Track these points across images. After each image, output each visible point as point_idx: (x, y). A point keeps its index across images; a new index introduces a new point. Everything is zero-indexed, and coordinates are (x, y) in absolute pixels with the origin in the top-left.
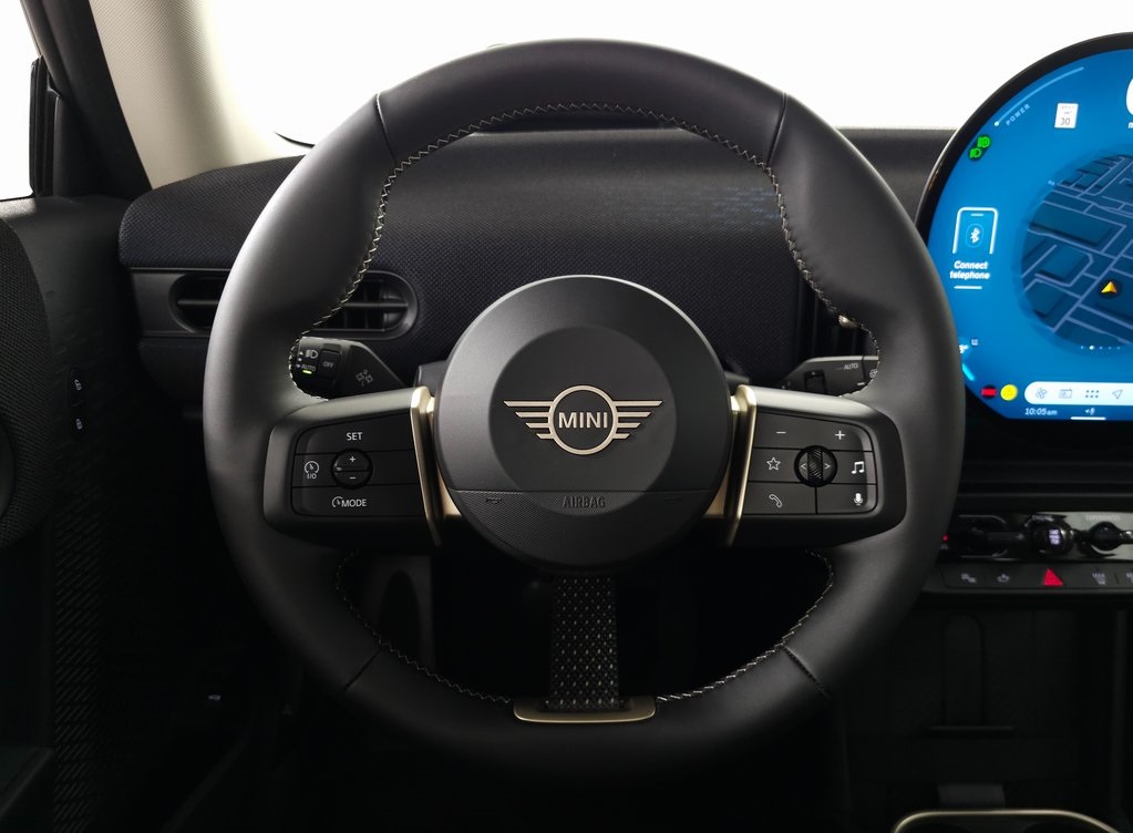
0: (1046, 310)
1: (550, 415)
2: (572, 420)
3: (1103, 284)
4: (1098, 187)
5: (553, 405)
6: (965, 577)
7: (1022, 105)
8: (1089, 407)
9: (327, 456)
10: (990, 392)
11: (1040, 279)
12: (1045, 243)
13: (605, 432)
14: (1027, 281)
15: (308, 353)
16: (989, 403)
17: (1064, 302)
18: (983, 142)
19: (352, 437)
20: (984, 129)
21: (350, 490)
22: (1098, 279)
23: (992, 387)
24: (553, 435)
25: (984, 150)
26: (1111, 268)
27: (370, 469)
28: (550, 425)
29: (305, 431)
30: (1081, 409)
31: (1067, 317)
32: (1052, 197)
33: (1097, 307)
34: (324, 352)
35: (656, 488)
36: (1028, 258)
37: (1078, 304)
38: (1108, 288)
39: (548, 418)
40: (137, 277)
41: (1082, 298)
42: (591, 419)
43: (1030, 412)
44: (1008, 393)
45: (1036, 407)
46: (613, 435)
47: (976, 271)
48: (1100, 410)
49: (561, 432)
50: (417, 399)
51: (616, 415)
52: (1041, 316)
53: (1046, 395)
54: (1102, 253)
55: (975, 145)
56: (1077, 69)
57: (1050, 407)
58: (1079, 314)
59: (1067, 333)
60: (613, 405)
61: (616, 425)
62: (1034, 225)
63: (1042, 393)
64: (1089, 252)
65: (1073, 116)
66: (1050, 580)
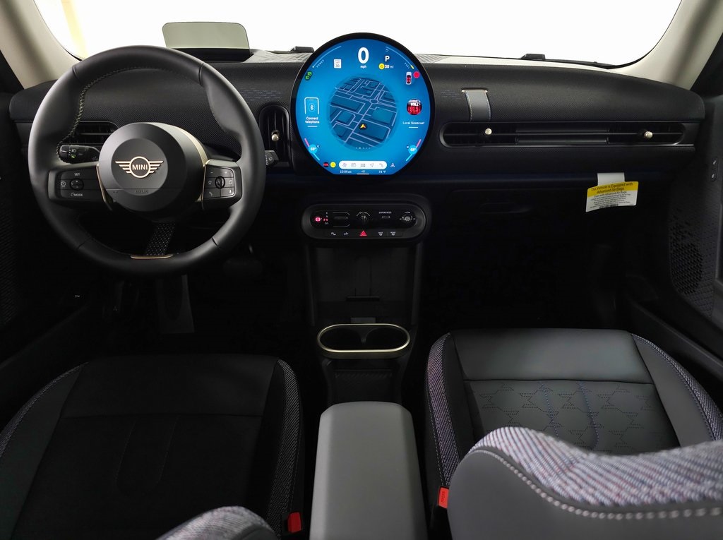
0: (342, 135)
1: (130, 166)
2: (136, 167)
3: (360, 125)
4: (353, 90)
5: (130, 162)
6: (332, 233)
7: (321, 60)
8: (363, 170)
9: (69, 180)
10: (326, 165)
11: (337, 123)
12: (337, 110)
13: (146, 171)
14: (334, 123)
15: (73, 150)
16: (326, 168)
17: (348, 132)
18: (309, 74)
19: (76, 174)
20: (309, 69)
21: (77, 191)
22: (358, 123)
23: (326, 163)
24: (131, 172)
25: (310, 77)
26: (362, 119)
27: (83, 184)
28: (130, 169)
29: (60, 172)
30: (360, 171)
31: (349, 137)
32: (337, 93)
33: (359, 133)
34: (78, 150)
35: (162, 187)
36: (332, 116)
37: (353, 132)
38: (363, 126)
39: (129, 166)
40: (17, 124)
41: (354, 130)
42: (143, 167)
43: (342, 172)
44: (333, 165)
45: (344, 170)
46: (149, 172)
47: (314, 120)
48: (366, 171)
49: (133, 171)
50: (98, 164)
51: (150, 165)
52: (340, 136)
53: (347, 166)
54: (358, 113)
55: (307, 75)
56: (338, 47)
57: (349, 170)
58: (353, 136)
59: (350, 142)
60: (149, 162)
61: (150, 169)
62: (332, 104)
63: (345, 165)
64: (354, 113)
65: (340, 64)
66: (363, 234)
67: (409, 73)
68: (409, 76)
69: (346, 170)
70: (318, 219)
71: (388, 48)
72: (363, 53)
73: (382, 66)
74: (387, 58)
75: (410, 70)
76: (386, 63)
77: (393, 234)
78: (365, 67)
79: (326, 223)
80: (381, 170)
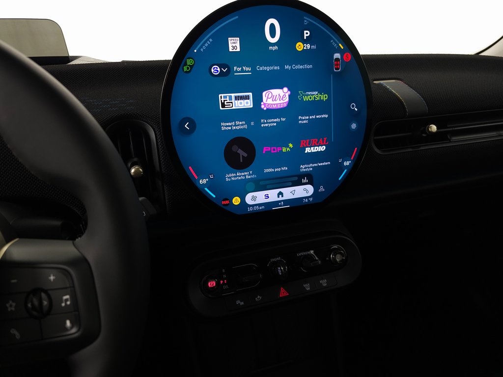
6: (238, 302)
7: (208, 39)
8: (280, 201)
10: (227, 202)
16: (226, 207)
18: (190, 62)
20: (188, 55)
25: (192, 67)
30: (277, 203)
43: (250, 209)
44: (236, 201)
45: (253, 206)
48: (286, 202)
53: (258, 199)
55: (186, 64)
57: (260, 205)
63: (254, 198)
65: (238, 45)
66: (283, 293)
67: (337, 56)
68: (337, 59)
69: (256, 205)
70: (212, 284)
71: (307, 20)
72: (272, 27)
73: (300, 46)
74: (307, 34)
75: (339, 50)
76: (304, 42)
77: (324, 283)
78: (276, 47)
79: (225, 287)
80: (305, 198)
